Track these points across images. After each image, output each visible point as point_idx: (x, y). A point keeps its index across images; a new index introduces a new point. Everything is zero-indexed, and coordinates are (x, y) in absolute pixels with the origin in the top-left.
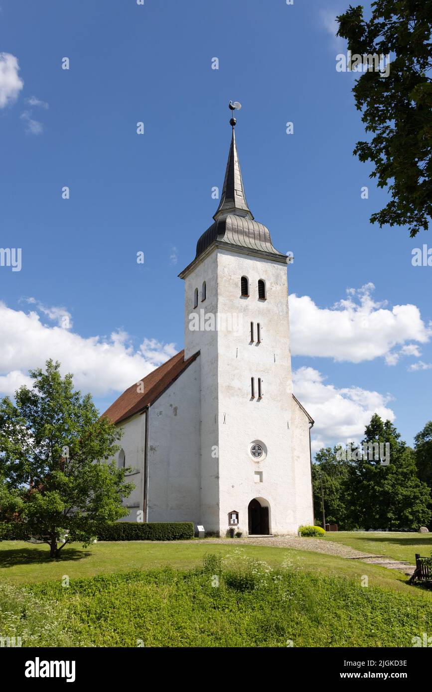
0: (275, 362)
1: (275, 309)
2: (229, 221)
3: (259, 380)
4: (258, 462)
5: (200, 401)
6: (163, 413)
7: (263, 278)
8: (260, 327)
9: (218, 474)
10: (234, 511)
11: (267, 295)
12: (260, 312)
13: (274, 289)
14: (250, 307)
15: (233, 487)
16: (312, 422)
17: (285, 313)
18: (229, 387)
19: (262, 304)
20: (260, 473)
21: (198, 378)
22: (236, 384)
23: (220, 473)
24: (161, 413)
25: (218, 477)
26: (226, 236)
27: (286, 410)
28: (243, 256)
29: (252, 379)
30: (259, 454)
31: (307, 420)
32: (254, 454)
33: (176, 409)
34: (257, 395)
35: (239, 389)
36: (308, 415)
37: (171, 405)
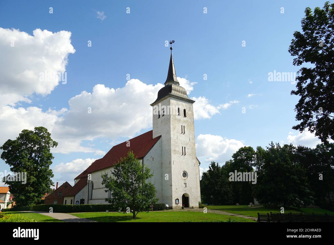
0: (190, 140)
1: (190, 120)
2: (173, 86)
3: (185, 147)
4: (185, 179)
5: (162, 155)
6: (149, 160)
7: (185, 108)
8: (185, 127)
9: (171, 184)
10: (177, 199)
11: (187, 115)
12: (185, 122)
13: (189, 113)
14: (181, 120)
15: (177, 189)
16: (200, 163)
17: (193, 122)
18: (175, 150)
19: (185, 119)
20: (185, 184)
21: (161, 146)
22: (177, 149)
23: (172, 184)
24: (148, 160)
25: (171, 186)
26: (172, 92)
27: (194, 159)
28: (179, 100)
29: (182, 147)
30: (185, 176)
31: (198, 162)
32: (183, 176)
33: (153, 158)
34: (184, 154)
35: (178, 151)
36: (198, 160)
37: (152, 157)
